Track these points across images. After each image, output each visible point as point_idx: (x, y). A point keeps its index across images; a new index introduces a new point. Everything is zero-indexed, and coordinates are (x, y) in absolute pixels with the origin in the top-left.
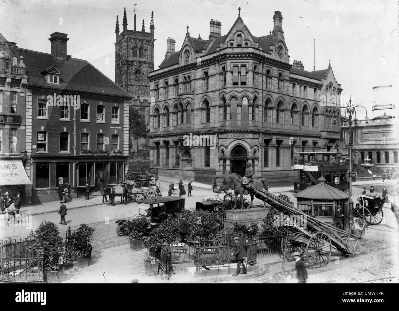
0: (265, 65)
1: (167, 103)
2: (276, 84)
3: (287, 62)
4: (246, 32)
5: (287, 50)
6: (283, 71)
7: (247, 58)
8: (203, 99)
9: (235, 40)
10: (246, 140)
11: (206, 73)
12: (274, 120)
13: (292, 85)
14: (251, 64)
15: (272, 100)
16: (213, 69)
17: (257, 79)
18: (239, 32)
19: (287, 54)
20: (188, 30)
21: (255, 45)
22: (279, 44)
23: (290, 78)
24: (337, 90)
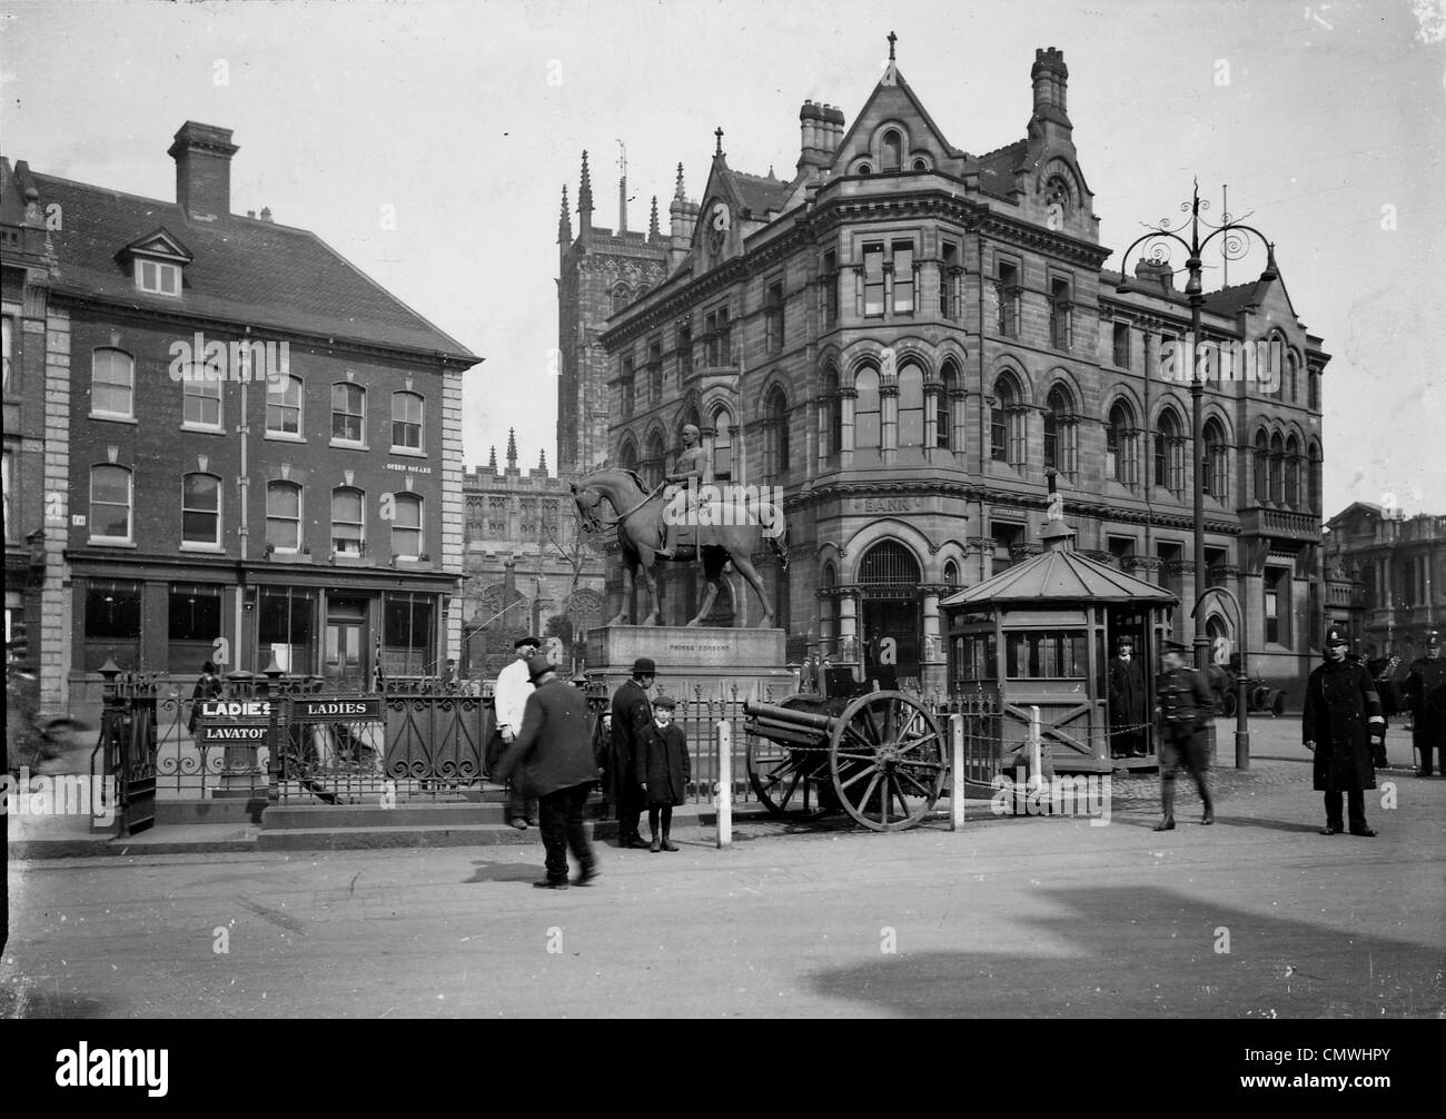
0: (990, 243)
1: (659, 419)
2: (1039, 320)
3: (1089, 240)
4: (915, 122)
5: (1085, 195)
6: (1071, 273)
7: (916, 211)
8: (767, 386)
9: (876, 156)
10: (914, 521)
11: (776, 289)
12: (1035, 452)
13: (1111, 327)
14: (929, 236)
15: (1024, 376)
16: (798, 271)
17: (957, 293)
18: (891, 125)
19: (1089, 209)
20: (719, 144)
21: (952, 166)
22: (1054, 168)
23: (1101, 299)
24: (1304, 358)
